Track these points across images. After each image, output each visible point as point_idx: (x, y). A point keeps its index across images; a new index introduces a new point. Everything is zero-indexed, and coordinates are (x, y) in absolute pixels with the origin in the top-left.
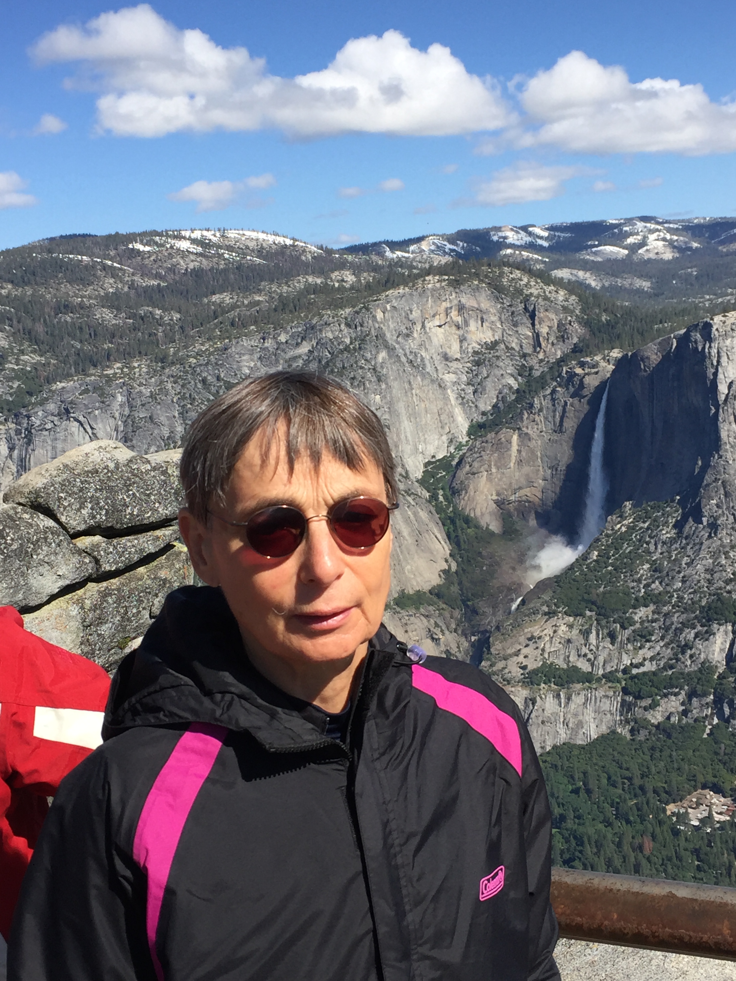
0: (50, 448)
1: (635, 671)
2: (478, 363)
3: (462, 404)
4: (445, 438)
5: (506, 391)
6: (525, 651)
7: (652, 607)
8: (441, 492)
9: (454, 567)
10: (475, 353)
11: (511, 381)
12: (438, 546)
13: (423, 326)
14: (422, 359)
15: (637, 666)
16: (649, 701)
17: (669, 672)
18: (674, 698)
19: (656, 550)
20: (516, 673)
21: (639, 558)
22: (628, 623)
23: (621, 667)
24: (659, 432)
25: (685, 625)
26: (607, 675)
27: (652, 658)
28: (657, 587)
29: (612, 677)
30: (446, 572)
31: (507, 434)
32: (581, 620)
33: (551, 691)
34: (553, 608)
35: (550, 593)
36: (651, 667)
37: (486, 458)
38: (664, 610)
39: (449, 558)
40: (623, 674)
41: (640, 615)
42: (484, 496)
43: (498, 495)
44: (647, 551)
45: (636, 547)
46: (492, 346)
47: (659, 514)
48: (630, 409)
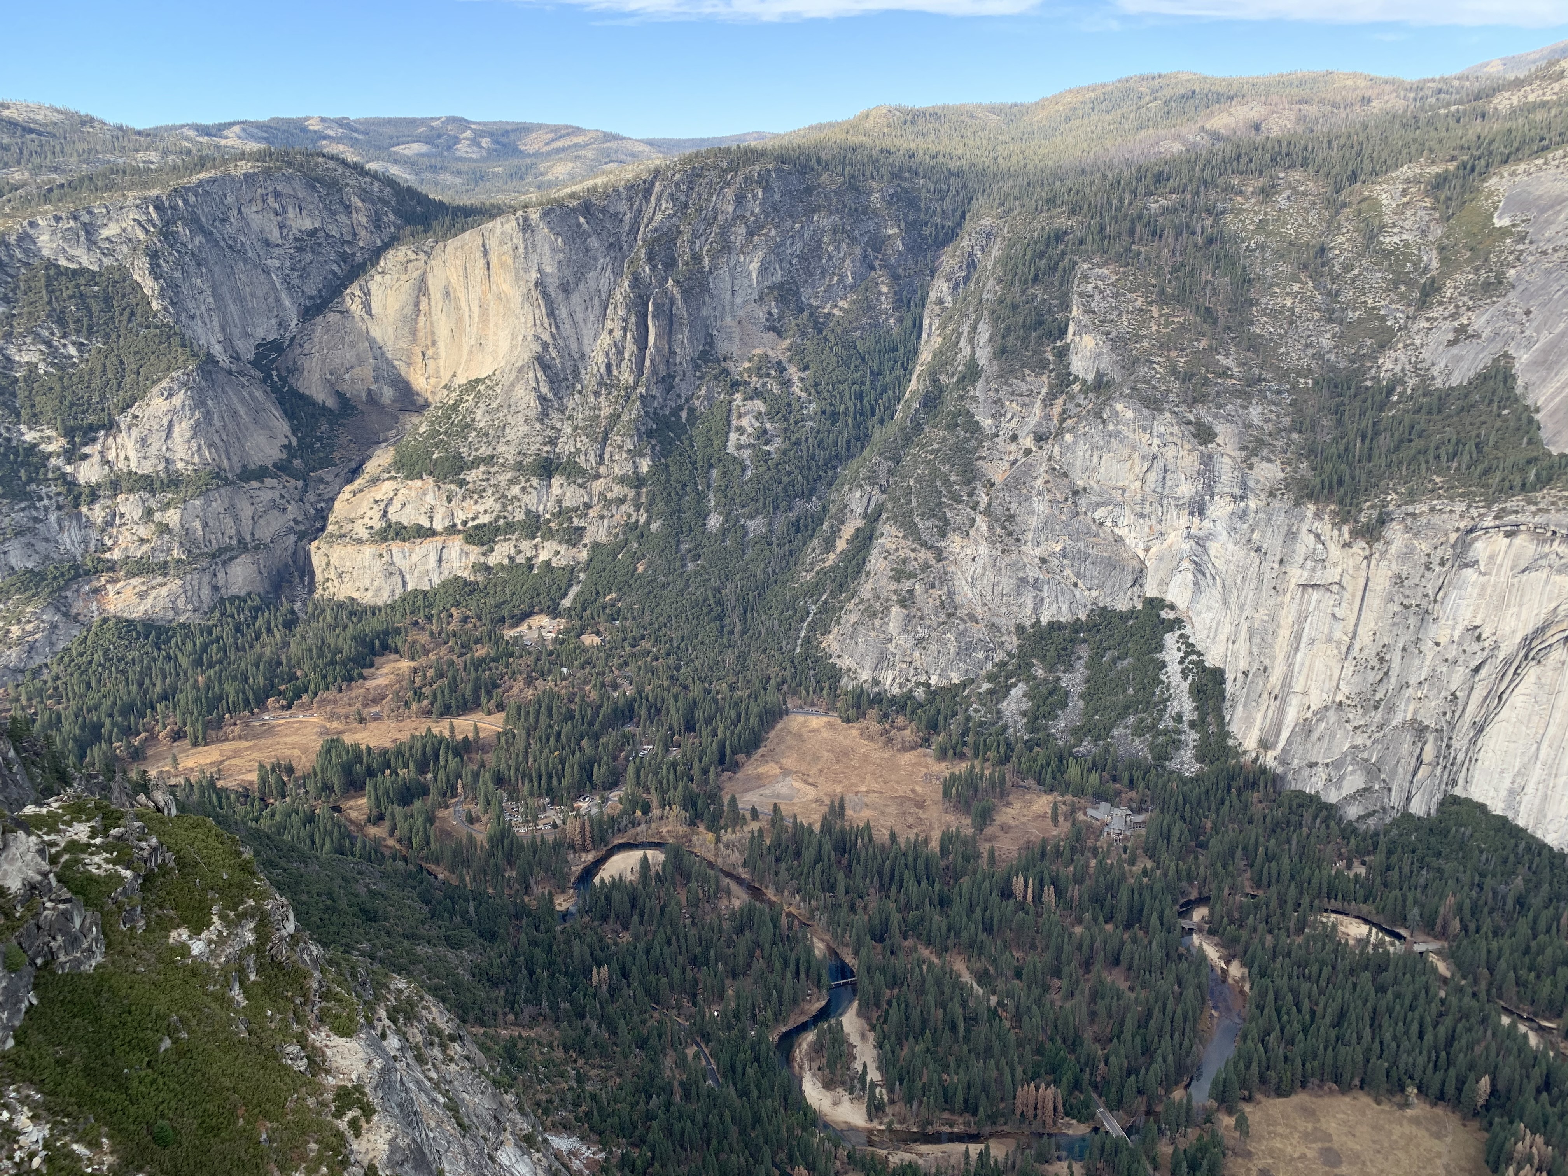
1: (470, 524)
2: (300, 249)
3: (288, 288)
4: (273, 321)
5: (330, 276)
6: (370, 513)
7: (482, 468)
8: (274, 373)
9: (294, 442)
10: (296, 239)
11: (335, 268)
12: (277, 423)
13: (240, 211)
14: (242, 245)
15: (473, 519)
16: (485, 548)
17: (501, 522)
18: (506, 544)
19: (481, 419)
20: (364, 534)
21: (467, 426)
22: (462, 483)
23: (458, 522)
24: (476, 315)
25: (512, 482)
26: (446, 529)
27: (486, 512)
28: (485, 451)
29: (452, 530)
30: (288, 447)
31: (333, 317)
32: (419, 483)
33: (396, 547)
34: (393, 473)
35: (389, 461)
36: (484, 519)
37: (316, 340)
38: (492, 470)
39: (289, 434)
40: (460, 527)
41: (473, 476)
42: (317, 376)
43: (331, 374)
44: (473, 420)
45: (464, 417)
46: (313, 233)
47: (481, 388)
48: (448, 294)
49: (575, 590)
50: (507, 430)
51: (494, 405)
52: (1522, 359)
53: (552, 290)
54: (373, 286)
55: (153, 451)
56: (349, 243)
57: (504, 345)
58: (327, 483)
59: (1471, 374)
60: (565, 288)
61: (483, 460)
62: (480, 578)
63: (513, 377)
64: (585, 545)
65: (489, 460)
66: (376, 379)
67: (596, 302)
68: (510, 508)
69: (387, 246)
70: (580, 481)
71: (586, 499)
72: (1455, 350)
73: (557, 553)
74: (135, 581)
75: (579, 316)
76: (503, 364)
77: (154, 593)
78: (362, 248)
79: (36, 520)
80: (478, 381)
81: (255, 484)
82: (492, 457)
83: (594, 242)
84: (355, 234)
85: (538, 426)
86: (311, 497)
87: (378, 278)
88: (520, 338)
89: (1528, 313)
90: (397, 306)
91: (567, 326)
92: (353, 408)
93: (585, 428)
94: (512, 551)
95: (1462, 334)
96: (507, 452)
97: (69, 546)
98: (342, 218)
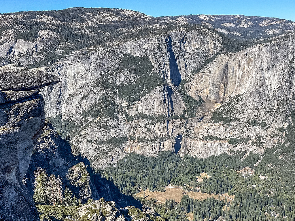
0: (72, 70)
1: (231, 138)
2: (194, 54)
3: (189, 65)
4: (184, 74)
5: (201, 62)
6: (203, 132)
7: (236, 122)
8: (183, 89)
9: (186, 109)
10: (193, 51)
11: (203, 60)
12: (182, 103)
13: (179, 42)
15: (232, 137)
16: (234, 145)
17: (240, 138)
18: (240, 145)
19: (238, 107)
20: (201, 137)
21: (234, 108)
22: (230, 125)
23: (227, 137)
24: (241, 76)
25: (244, 126)
26: (224, 139)
27: (236, 135)
28: (238, 117)
29: (225, 139)
30: (184, 110)
31: (201, 74)
32: (218, 124)
33: (209, 142)
34: (211, 121)
35: (211, 117)
36: (235, 137)
37: (195, 80)
38: (239, 122)
39: (185, 107)
40: (227, 138)
41: (233, 123)
42: (194, 91)
43: (198, 91)
44: (236, 107)
45: (233, 106)
46: (197, 49)
47: (239, 98)
48: (233, 69)
49: (259, 161)
50: (245, 111)
51: (242, 103)
53: (264, 69)
54: (213, 66)
55: (149, 108)
56: (207, 52)
57: (248, 85)
58: (193, 122)
60: (269, 69)
61: (237, 119)
62: (232, 154)
63: (249, 95)
64: (264, 148)
65: (238, 119)
66: (210, 93)
67: (278, 73)
68: (243, 134)
69: (218, 54)
70: (265, 128)
71: (266, 134)
73: (255, 149)
74: (140, 144)
75: (271, 77)
76: (247, 91)
77: (145, 147)
78: (211, 54)
79: (118, 124)
80: (239, 95)
81: (174, 120)
82: (239, 118)
83: (279, 55)
84: (209, 50)
85: (255, 110)
86: (188, 125)
87: (214, 63)
88: (253, 83)
90: (218, 72)
91: (268, 80)
92: (203, 101)
93: (269, 112)
94: (242, 147)
96: (244, 117)
97: (125, 132)
98: (206, 45)
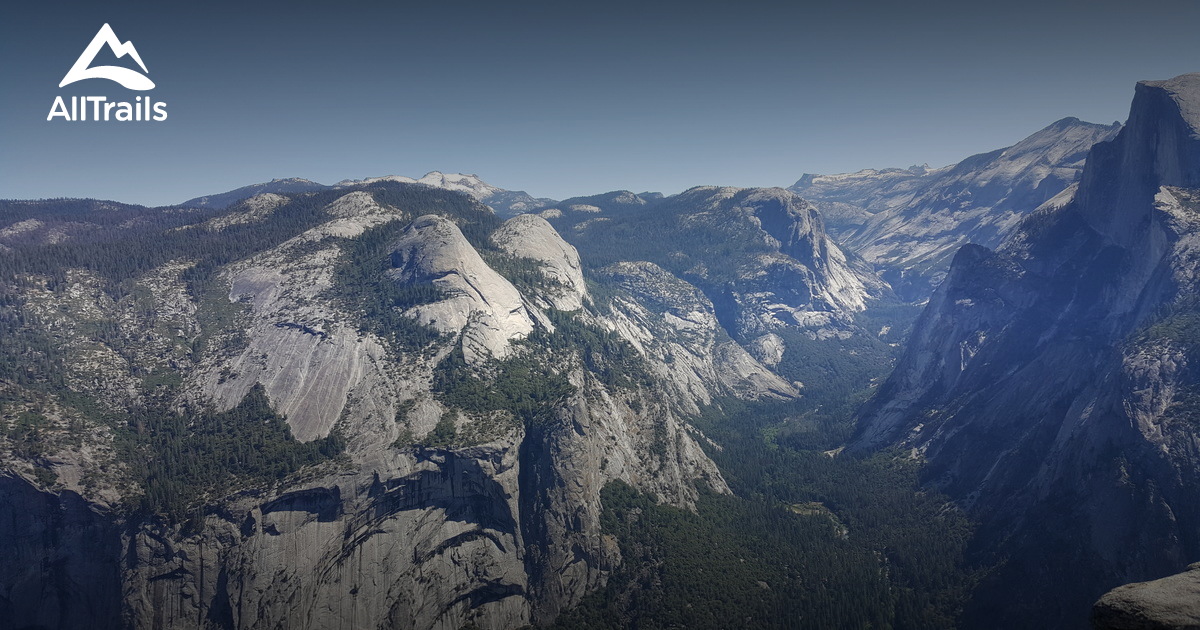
52: (269, 385)
59: (240, 400)
72: (225, 385)
89: (264, 356)
95: (227, 375)
